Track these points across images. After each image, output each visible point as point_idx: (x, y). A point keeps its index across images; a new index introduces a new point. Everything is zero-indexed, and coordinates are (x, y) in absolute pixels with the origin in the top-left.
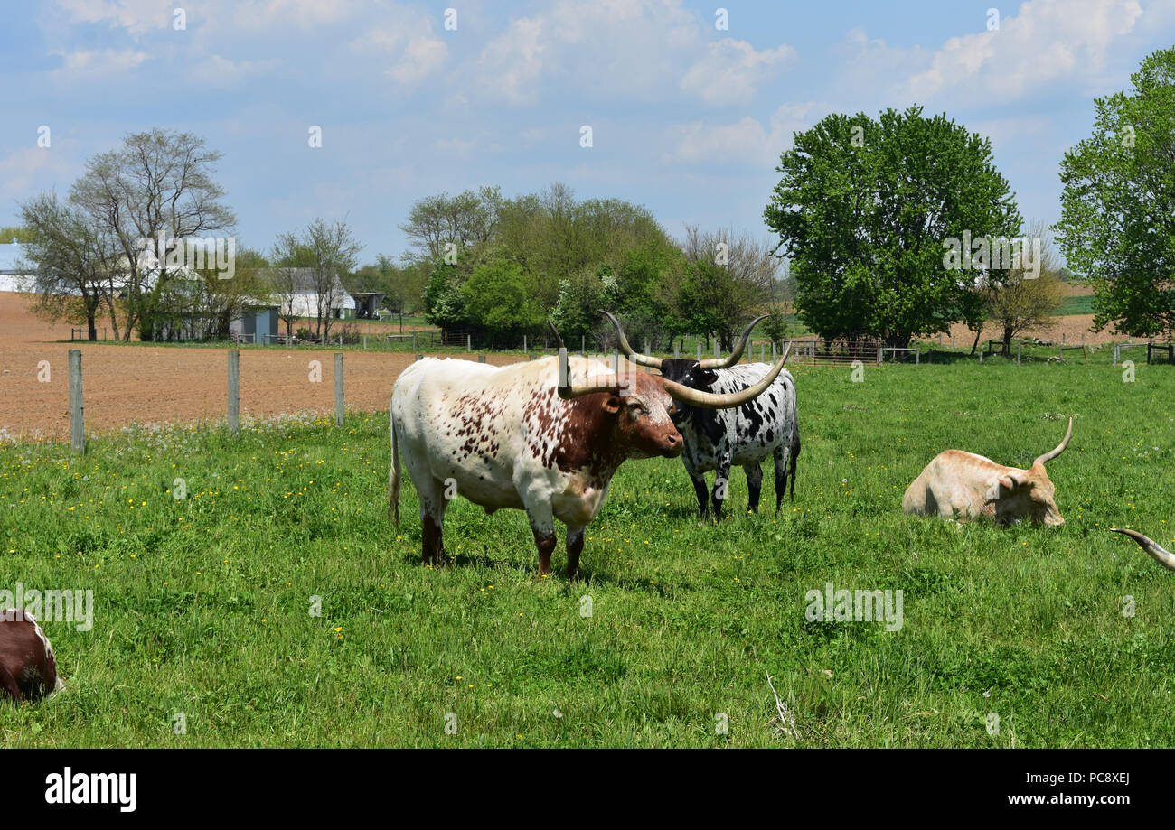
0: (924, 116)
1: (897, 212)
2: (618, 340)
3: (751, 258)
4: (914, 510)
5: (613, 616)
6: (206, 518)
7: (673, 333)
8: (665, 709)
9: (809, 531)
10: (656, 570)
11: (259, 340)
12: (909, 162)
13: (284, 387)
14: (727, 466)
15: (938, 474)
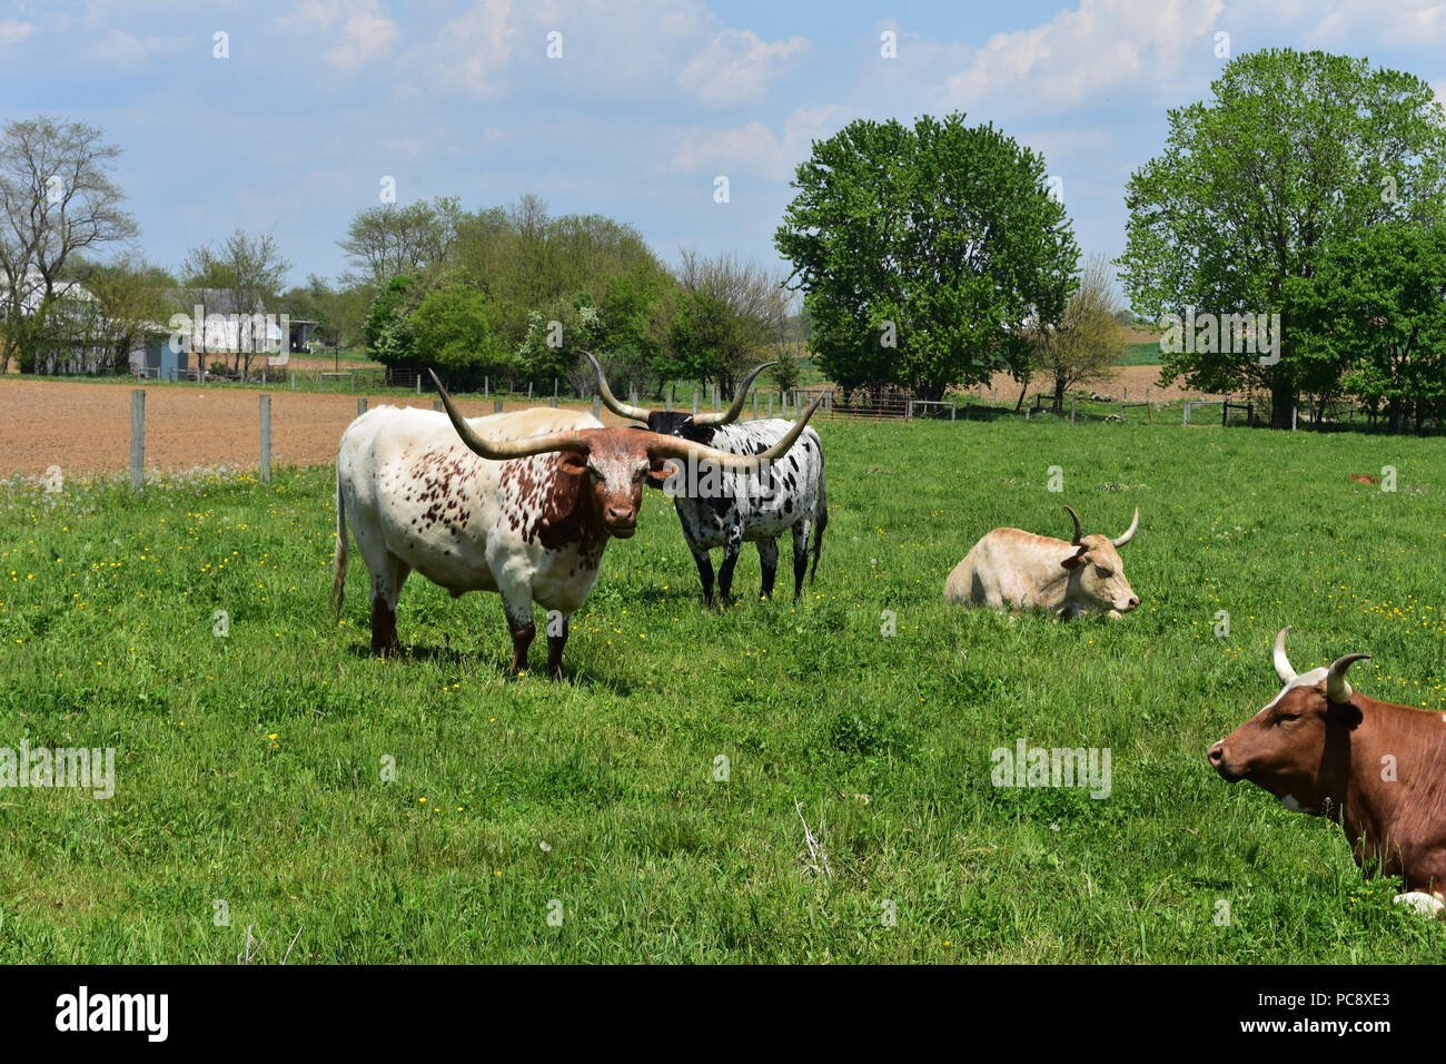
0: (967, 125)
1: (932, 239)
2: (598, 385)
3: (758, 290)
4: (958, 599)
5: (604, 725)
6: (108, 594)
7: (664, 377)
8: (671, 840)
9: (836, 624)
10: (653, 667)
11: (165, 375)
12: (948, 179)
13: (195, 434)
14: (737, 542)
15: (987, 557)
